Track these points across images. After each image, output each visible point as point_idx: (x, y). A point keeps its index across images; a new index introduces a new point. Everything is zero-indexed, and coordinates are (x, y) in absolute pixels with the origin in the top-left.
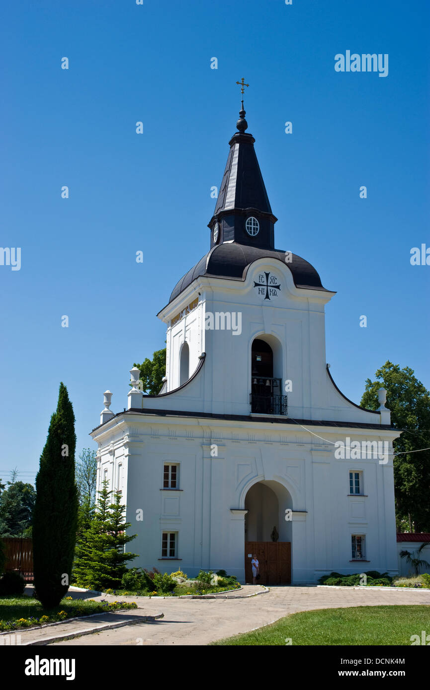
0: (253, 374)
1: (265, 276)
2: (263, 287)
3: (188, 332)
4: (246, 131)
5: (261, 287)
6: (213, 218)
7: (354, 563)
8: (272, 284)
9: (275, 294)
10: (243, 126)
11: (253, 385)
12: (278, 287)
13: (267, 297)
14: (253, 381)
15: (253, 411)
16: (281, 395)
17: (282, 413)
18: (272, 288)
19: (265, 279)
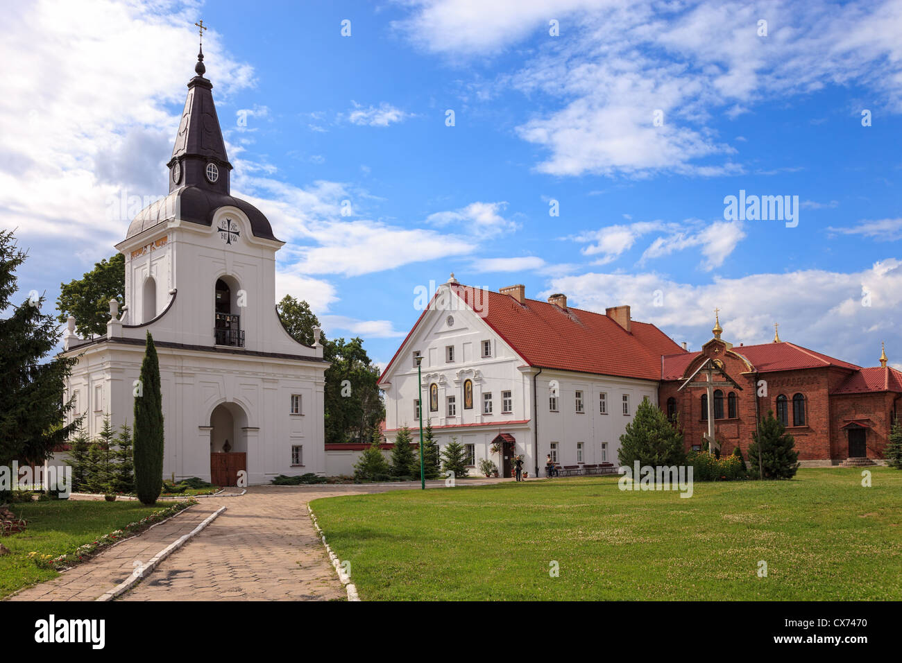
0: (216, 311)
1: (227, 222)
2: (226, 233)
3: (154, 268)
4: (205, 76)
5: (224, 232)
6: (174, 159)
7: (294, 468)
8: (233, 231)
9: (235, 240)
10: (200, 69)
11: (216, 320)
12: (238, 233)
13: (229, 242)
14: (216, 317)
15: (217, 343)
16: (239, 330)
17: (239, 346)
18: (233, 234)
19: (226, 225)
